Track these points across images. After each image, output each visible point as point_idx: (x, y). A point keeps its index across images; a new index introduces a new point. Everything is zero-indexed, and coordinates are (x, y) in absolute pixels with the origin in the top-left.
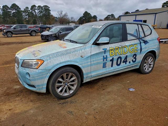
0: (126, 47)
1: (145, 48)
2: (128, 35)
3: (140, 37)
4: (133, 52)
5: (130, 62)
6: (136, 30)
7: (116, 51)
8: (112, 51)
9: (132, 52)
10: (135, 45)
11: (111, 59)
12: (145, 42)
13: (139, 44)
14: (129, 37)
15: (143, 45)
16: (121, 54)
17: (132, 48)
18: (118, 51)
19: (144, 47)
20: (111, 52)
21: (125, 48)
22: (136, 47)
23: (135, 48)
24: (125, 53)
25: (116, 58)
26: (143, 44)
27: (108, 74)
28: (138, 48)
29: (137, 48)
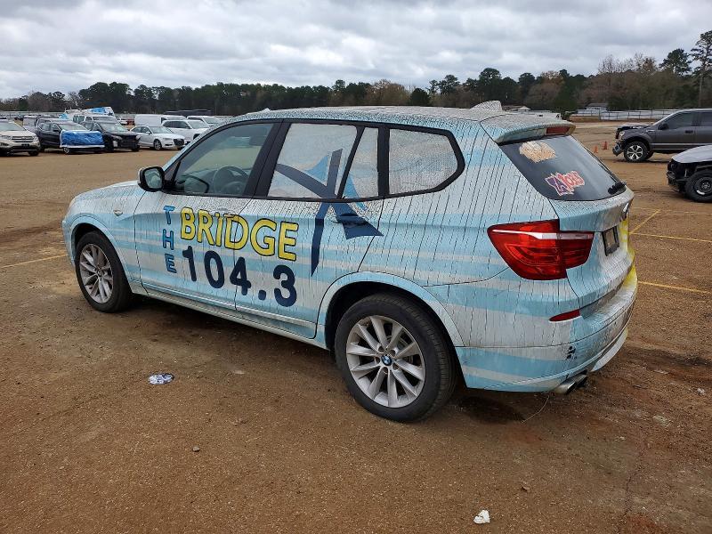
0: (241, 221)
1: (338, 255)
2: (277, 174)
3: (345, 196)
4: (270, 251)
5: (262, 295)
6: (337, 155)
7: (202, 226)
8: (190, 223)
9: (264, 252)
10: (285, 227)
11: (186, 248)
12: (355, 226)
13: (312, 227)
14: (280, 184)
15: (334, 239)
16: (215, 244)
17: (267, 232)
18: (206, 227)
19: (333, 247)
20: (186, 223)
21: (235, 224)
22: (289, 234)
23: (284, 240)
24: (231, 245)
25: (200, 251)
26: (333, 234)
27: (176, 298)
28: (299, 245)
29: (291, 242)
